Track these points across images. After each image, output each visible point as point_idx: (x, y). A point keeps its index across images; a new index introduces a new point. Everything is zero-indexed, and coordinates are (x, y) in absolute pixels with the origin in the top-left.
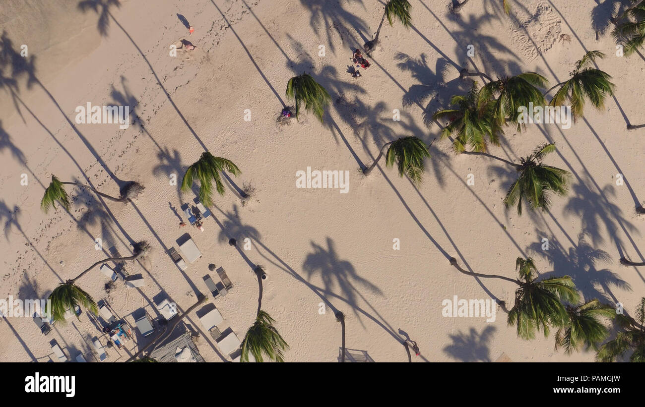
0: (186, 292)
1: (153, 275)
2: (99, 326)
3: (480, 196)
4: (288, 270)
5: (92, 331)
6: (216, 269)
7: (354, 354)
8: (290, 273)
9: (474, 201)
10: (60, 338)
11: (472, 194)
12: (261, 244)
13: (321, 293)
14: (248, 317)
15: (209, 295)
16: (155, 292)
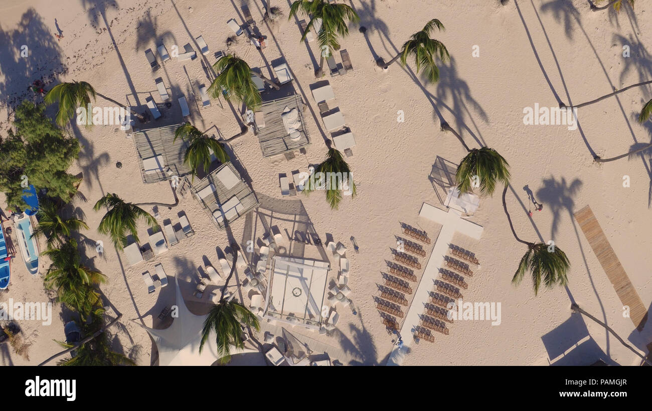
0: (305, 63)
1: (277, 40)
2: (210, 76)
3: (600, 56)
4: (408, 71)
5: (201, 79)
6: (340, 50)
7: (448, 166)
8: (409, 74)
9: (594, 58)
10: (166, 78)
11: (593, 52)
12: (389, 39)
13: (433, 100)
14: (359, 102)
15: (327, 72)
16: (275, 56)
